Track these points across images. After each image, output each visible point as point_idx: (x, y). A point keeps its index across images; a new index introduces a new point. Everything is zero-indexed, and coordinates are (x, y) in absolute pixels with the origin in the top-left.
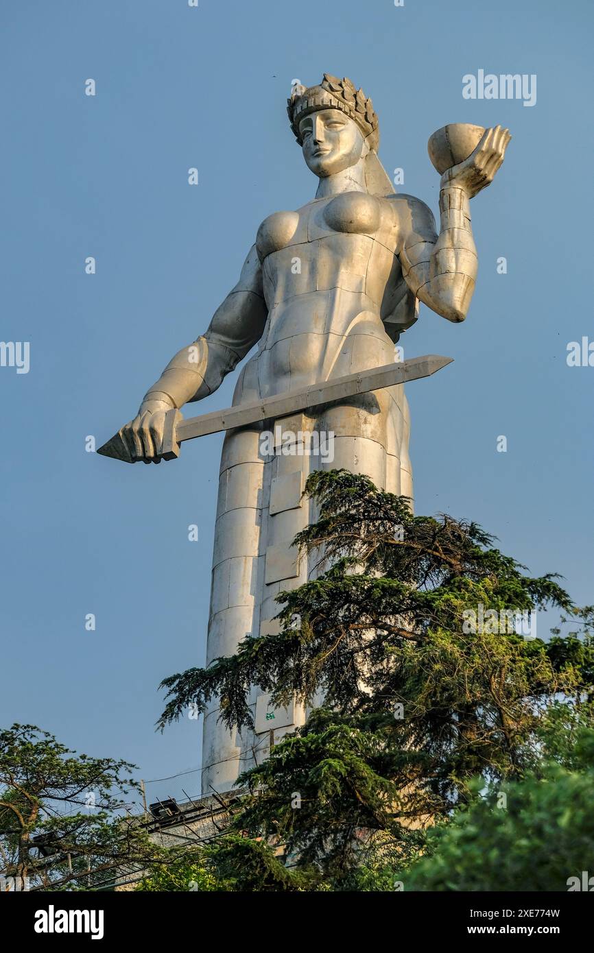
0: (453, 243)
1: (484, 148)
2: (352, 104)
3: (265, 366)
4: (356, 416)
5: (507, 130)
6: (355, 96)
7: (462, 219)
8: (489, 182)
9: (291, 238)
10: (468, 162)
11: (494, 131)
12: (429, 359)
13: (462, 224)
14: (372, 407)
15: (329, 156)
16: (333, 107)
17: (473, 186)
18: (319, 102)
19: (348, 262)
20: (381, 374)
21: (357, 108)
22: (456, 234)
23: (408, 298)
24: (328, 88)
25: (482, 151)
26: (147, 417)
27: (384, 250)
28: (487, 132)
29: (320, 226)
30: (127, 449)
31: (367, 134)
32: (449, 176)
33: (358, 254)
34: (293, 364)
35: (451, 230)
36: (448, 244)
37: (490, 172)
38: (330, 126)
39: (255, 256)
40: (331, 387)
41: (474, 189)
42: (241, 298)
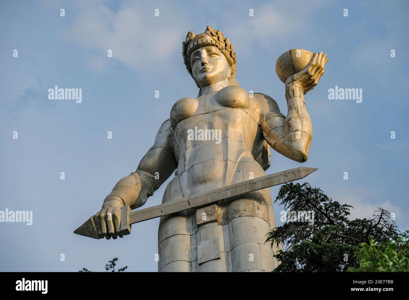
0: (298, 114)
1: (314, 63)
2: (223, 45)
3: (186, 180)
4: (252, 205)
5: (326, 55)
6: (225, 41)
7: (302, 103)
8: (315, 85)
9: (195, 111)
10: (304, 71)
11: (319, 54)
12: (301, 169)
13: (302, 105)
14: (261, 201)
15: (211, 72)
16: (213, 45)
17: (306, 86)
18: (204, 41)
19: (233, 124)
20: (269, 178)
21: (226, 47)
22: (299, 110)
23: (263, 154)
24: (210, 34)
25: (313, 65)
26: (109, 209)
27: (252, 120)
28: (314, 55)
29: (214, 104)
30: (95, 229)
31: (230, 64)
32: (292, 79)
33: (239, 120)
34: (206, 177)
35: (296, 108)
36: (295, 115)
37: (316, 78)
38: (212, 55)
39: (169, 124)
40: (235, 187)
41: (306, 89)
42: (158, 151)
